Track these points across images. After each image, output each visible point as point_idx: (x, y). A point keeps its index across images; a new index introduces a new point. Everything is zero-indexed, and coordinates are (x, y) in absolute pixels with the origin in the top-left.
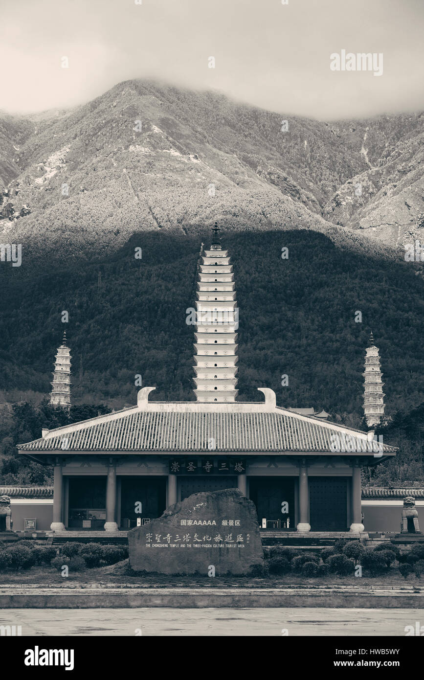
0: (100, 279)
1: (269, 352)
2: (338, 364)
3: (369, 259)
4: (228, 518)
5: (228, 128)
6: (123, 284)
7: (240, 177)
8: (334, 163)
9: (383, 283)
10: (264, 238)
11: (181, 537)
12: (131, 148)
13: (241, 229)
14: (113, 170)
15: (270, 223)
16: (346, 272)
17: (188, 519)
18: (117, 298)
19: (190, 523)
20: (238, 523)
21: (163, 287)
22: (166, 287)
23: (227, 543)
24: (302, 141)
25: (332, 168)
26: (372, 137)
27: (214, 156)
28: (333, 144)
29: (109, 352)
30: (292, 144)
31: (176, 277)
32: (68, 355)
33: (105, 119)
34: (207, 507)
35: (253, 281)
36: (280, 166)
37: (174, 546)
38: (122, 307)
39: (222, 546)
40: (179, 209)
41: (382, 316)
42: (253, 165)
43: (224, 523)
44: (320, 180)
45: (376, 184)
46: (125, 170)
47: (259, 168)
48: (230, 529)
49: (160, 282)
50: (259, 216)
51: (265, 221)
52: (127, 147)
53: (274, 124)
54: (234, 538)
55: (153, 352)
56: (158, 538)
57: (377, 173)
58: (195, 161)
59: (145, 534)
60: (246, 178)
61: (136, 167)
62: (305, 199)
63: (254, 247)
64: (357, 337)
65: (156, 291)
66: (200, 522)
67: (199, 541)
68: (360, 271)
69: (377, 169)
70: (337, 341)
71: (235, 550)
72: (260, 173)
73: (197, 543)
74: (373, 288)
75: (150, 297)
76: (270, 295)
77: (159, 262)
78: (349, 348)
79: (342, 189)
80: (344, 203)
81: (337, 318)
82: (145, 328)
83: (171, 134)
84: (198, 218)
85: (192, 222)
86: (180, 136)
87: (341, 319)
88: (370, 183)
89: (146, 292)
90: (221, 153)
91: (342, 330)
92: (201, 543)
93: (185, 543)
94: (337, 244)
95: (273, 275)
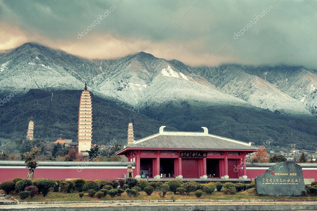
0: (20, 103)
1: (75, 126)
2: (97, 130)
3: (103, 99)
4: (292, 172)
5: (59, 59)
6: (28, 105)
7: (64, 74)
8: (92, 71)
9: (109, 106)
10: (72, 92)
11: (275, 180)
12: (29, 63)
13: (64, 89)
14: (23, 70)
15: (73, 88)
16: (97, 103)
17: (277, 173)
18: (26, 109)
19: (278, 174)
20: (296, 174)
21: (41, 106)
22: (42, 106)
23: (292, 183)
24: (82, 64)
25: (91, 72)
26: (103, 64)
27: (55, 67)
28: (91, 65)
29: (24, 125)
30: (79, 64)
31: (45, 103)
32: (33, 124)
33: (20, 54)
34: (284, 168)
35: (69, 105)
36: (76, 71)
37: (273, 183)
38: (28, 112)
39: (290, 184)
40: (45, 82)
41: (108, 116)
42: (67, 70)
43: (291, 174)
44: (88, 76)
45: (104, 77)
46: (27, 70)
47: (69, 71)
48: (293, 177)
49: (40, 104)
50: (70, 85)
51: (72, 87)
52: (28, 63)
53: (73, 58)
54: (294, 180)
55: (38, 126)
56: (267, 180)
57: (105, 74)
58: (50, 68)
59: (262, 179)
60: (65, 74)
61: (31, 69)
62: (83, 81)
63: (69, 95)
64: (101, 122)
65: (38, 107)
66: (282, 174)
67: (282, 181)
68: (101, 103)
69: (105, 73)
70: (95, 123)
71: (295, 185)
72: (69, 72)
73: (281, 182)
74: (105, 108)
75: (37, 109)
76: (74, 109)
77: (39, 98)
78: (99, 125)
79: (94, 79)
80: (95, 83)
81: (95, 117)
82: (35, 118)
83: (42, 60)
84: (51, 85)
85: (49, 86)
86: (44, 60)
87: (96, 117)
88: (103, 77)
89: (35, 107)
90: (58, 66)
91: (97, 120)
92: (283, 182)
93: (277, 182)
94: (94, 95)
95: (75, 103)
